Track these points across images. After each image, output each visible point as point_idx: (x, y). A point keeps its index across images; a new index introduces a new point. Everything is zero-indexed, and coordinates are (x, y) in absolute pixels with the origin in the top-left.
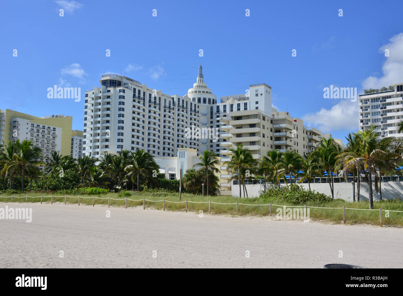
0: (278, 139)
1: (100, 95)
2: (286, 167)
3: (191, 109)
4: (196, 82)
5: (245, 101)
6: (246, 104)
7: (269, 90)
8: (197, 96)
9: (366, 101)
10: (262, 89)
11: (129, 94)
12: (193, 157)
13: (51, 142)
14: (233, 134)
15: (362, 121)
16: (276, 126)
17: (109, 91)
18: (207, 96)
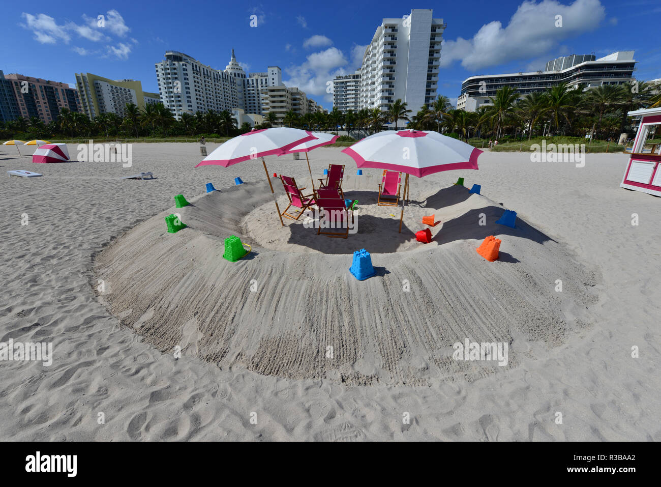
0: (295, 105)
1: (168, 67)
2: (318, 123)
3: (214, 77)
4: (231, 61)
5: (266, 78)
6: (266, 80)
7: (280, 71)
8: (233, 71)
9: (337, 83)
10: (276, 70)
11: (189, 67)
12: (243, 115)
13: (129, 100)
14: (270, 101)
15: (334, 95)
16: (294, 97)
17: (174, 64)
18: (240, 72)
